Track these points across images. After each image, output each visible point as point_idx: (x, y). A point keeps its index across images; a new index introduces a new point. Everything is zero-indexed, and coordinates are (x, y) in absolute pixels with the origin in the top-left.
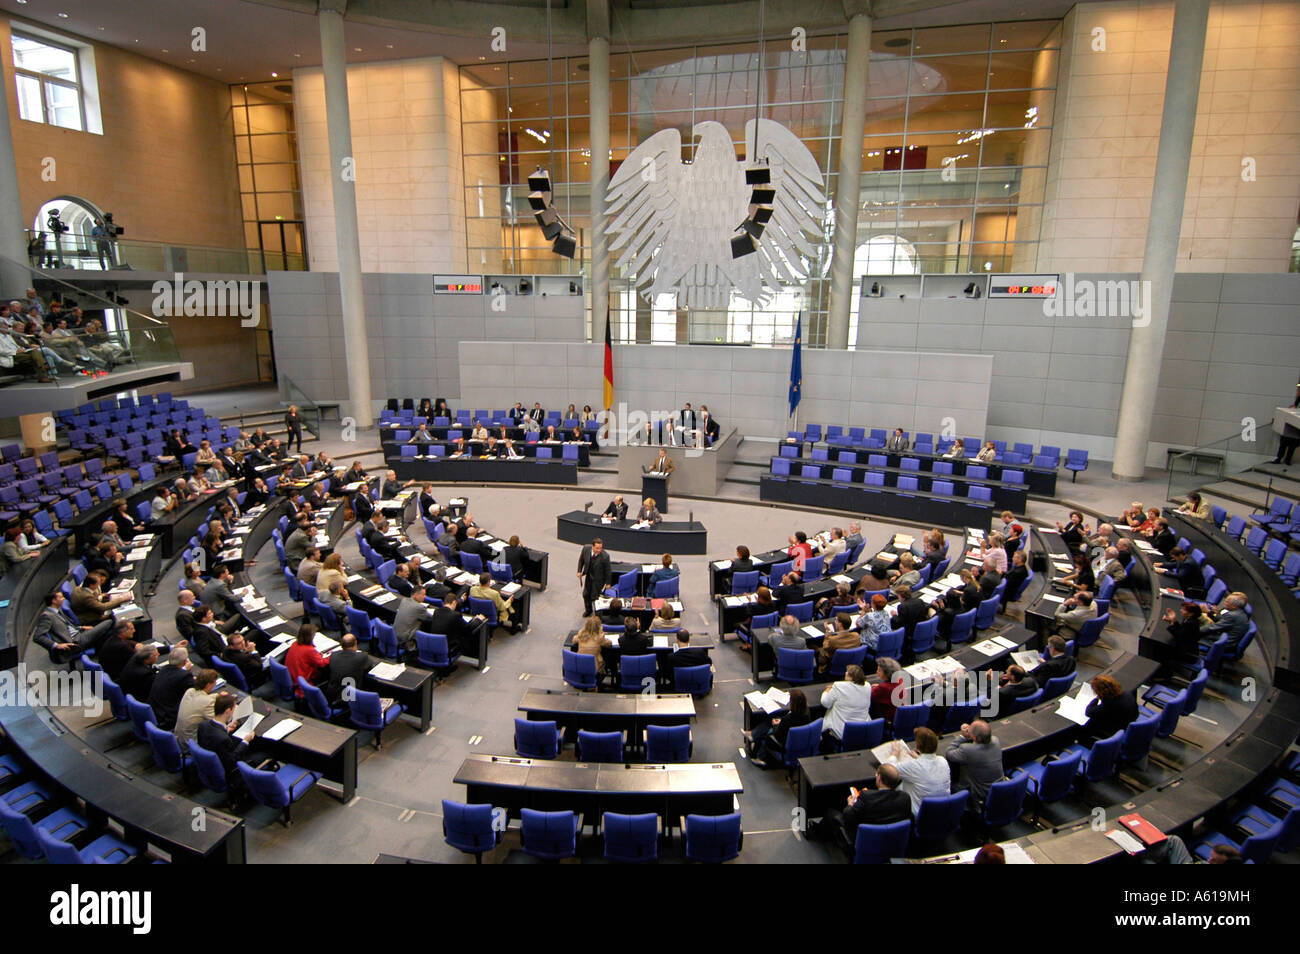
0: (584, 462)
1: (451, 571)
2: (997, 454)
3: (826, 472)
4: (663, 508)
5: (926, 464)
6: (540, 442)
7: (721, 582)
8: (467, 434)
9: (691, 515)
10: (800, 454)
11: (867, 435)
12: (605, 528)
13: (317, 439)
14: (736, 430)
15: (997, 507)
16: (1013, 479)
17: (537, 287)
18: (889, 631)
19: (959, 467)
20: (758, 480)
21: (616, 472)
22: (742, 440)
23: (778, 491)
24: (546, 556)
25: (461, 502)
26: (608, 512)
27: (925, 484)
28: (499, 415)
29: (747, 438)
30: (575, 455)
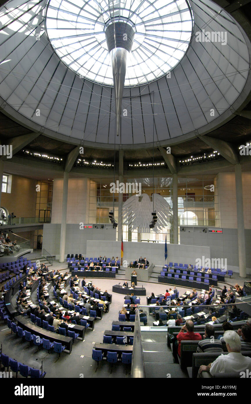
0: (117, 272)
1: (93, 298)
2: (212, 271)
3: (173, 275)
4: (136, 284)
5: (196, 274)
6: (106, 267)
7: (149, 301)
8: (89, 264)
9: (142, 286)
10: (168, 270)
11: (184, 265)
12: (123, 289)
13: (52, 266)
14: (153, 264)
15: (210, 285)
16: (215, 278)
17: (105, 227)
18: (182, 310)
19: (203, 274)
20: (158, 277)
21: (125, 275)
22: (154, 266)
23: (163, 280)
24: (112, 295)
25: (91, 282)
26: (123, 285)
27: (195, 279)
28: (96, 259)
29: (155, 266)
30: (115, 270)
